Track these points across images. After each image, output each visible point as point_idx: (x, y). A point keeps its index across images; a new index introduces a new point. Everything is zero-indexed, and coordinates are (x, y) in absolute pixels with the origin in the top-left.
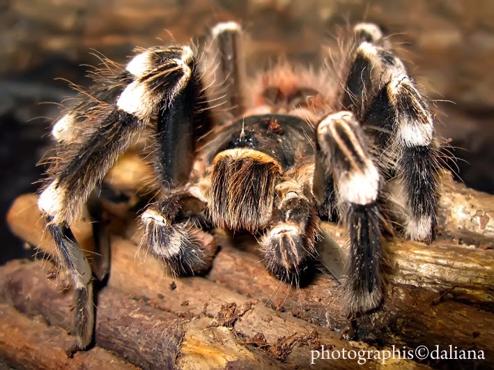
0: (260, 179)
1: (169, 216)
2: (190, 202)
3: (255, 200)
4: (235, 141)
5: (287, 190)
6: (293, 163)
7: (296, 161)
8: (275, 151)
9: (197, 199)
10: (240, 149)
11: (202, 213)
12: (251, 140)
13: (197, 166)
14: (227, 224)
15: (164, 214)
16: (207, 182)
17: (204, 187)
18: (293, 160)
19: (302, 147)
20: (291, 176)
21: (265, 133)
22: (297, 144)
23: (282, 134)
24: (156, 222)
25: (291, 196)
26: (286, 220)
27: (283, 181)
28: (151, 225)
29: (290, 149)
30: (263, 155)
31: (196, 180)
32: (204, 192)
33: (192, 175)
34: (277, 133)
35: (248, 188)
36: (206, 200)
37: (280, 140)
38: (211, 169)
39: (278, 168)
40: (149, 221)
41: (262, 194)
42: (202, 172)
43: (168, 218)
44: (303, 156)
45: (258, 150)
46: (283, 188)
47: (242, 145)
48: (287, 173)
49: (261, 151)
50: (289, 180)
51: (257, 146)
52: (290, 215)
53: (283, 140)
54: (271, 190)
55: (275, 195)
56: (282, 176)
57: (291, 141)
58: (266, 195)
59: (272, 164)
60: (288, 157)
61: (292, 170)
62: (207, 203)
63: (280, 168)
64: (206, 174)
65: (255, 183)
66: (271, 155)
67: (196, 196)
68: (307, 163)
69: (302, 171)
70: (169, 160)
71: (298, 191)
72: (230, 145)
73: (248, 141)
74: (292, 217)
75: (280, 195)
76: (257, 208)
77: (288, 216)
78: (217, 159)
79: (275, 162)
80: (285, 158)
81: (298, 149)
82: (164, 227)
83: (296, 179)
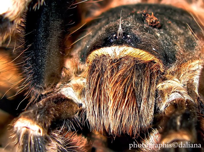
0: (141, 80)
1: (45, 124)
2: (64, 105)
3: (137, 104)
4: (112, 38)
5: (169, 90)
6: (174, 59)
7: (178, 57)
8: (155, 48)
9: (71, 101)
10: (117, 47)
11: (76, 116)
12: (128, 36)
13: (68, 64)
14: (107, 129)
15: (39, 122)
16: (81, 81)
17: (77, 87)
18: (175, 57)
19: (182, 42)
20: (172, 74)
21: (143, 27)
22: (177, 38)
23: (160, 28)
24: (31, 132)
25: (174, 97)
26: (178, 128)
27: (164, 79)
28: (26, 135)
29: (170, 45)
30: (143, 53)
31: (68, 80)
32: (78, 93)
33: (63, 74)
34: (155, 27)
35: (130, 90)
36: (80, 102)
37: (159, 35)
38: (85, 67)
39: (159, 66)
40: (24, 130)
41: (144, 96)
42: (74, 70)
43: (44, 127)
44: (184, 51)
45: (137, 48)
46: (165, 87)
47: (119, 43)
48: (168, 71)
49: (141, 48)
50: (171, 79)
51: (136, 43)
52: (181, 122)
53: (161, 34)
54: (153, 91)
55: (156, 96)
56: (163, 74)
57: (170, 35)
58: (148, 96)
59: (152, 62)
60: (169, 53)
61: (173, 68)
62: (81, 105)
63: (161, 66)
64: (78, 72)
65: (137, 84)
66: (152, 53)
67: (69, 98)
68: (189, 59)
69: (184, 69)
70: (39, 59)
71: (182, 91)
72: (106, 42)
73: (126, 38)
74: (184, 125)
75: (163, 96)
76: (139, 112)
77: (179, 123)
78: (91, 57)
79: (157, 61)
80: (166, 55)
81: (178, 44)
82: (40, 137)
83: (178, 78)
